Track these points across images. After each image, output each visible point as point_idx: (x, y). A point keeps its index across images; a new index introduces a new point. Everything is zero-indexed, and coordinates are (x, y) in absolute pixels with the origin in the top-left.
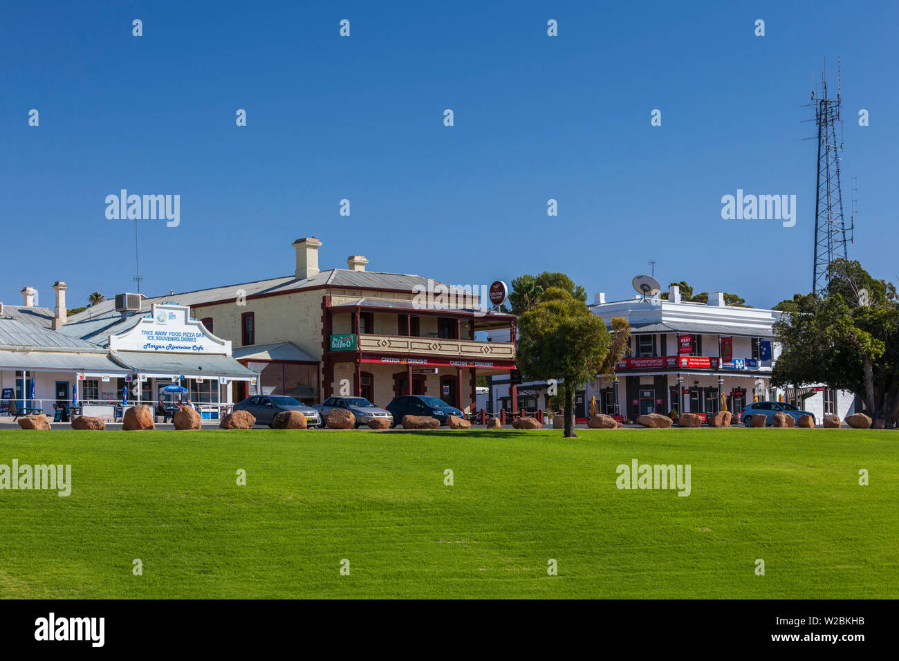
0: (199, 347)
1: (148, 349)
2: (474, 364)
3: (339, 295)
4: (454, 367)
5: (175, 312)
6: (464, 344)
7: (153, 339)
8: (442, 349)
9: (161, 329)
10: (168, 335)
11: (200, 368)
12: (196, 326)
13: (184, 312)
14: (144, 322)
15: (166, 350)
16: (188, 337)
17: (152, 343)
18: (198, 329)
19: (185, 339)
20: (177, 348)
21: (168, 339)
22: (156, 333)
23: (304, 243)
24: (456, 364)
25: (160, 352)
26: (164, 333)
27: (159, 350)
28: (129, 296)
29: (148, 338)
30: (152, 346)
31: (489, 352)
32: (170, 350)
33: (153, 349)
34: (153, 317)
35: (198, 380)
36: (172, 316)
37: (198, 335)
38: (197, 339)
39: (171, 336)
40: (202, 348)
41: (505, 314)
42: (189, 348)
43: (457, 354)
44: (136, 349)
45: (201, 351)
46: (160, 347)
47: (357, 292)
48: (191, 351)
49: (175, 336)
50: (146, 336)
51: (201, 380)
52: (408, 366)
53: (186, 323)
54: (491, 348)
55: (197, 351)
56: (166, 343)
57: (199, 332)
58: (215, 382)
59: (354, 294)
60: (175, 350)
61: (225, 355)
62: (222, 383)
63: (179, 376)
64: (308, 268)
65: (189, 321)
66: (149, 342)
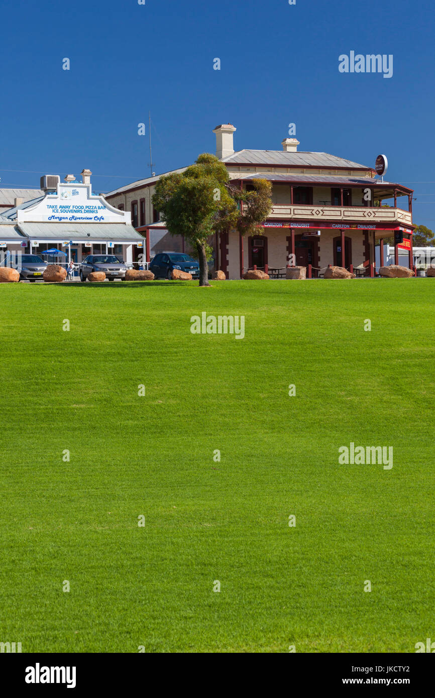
0: (100, 217)
1: (53, 220)
2: (357, 227)
3: (234, 171)
4: (336, 229)
5: (78, 189)
6: (347, 209)
7: (57, 211)
8: (324, 214)
9: (64, 204)
10: (71, 208)
11: (89, 235)
12: (98, 201)
13: (86, 189)
14: (49, 198)
15: (69, 221)
16: (90, 210)
17: (56, 215)
18: (99, 202)
19: (87, 212)
20: (79, 218)
21: (71, 211)
22: (61, 207)
23: (219, 129)
24: (338, 226)
25: (64, 223)
26: (68, 207)
27: (63, 221)
28: (48, 177)
29: (53, 211)
30: (56, 218)
31: (372, 216)
32: (73, 221)
33: (57, 220)
34: (57, 194)
35: (87, 244)
36: (75, 193)
37: (99, 208)
38: (99, 211)
39: (74, 209)
40: (103, 219)
41: (388, 183)
42: (91, 218)
43: (340, 218)
44: (42, 221)
45: (102, 221)
46: (64, 218)
47: (252, 168)
48: (93, 221)
49: (79, 209)
50: (51, 210)
51: (89, 245)
52: (291, 229)
53: (88, 198)
54: (374, 212)
55: (98, 221)
56: (70, 215)
57: (101, 205)
58: (104, 246)
59: (248, 170)
60: (78, 221)
61: (125, 223)
62: (109, 246)
63: (69, 242)
64: (223, 150)
65: (91, 196)
66: (53, 214)
